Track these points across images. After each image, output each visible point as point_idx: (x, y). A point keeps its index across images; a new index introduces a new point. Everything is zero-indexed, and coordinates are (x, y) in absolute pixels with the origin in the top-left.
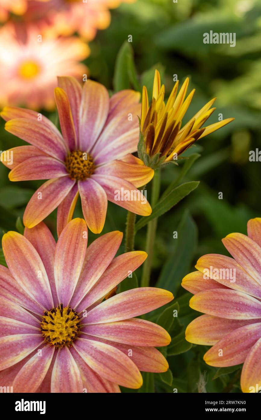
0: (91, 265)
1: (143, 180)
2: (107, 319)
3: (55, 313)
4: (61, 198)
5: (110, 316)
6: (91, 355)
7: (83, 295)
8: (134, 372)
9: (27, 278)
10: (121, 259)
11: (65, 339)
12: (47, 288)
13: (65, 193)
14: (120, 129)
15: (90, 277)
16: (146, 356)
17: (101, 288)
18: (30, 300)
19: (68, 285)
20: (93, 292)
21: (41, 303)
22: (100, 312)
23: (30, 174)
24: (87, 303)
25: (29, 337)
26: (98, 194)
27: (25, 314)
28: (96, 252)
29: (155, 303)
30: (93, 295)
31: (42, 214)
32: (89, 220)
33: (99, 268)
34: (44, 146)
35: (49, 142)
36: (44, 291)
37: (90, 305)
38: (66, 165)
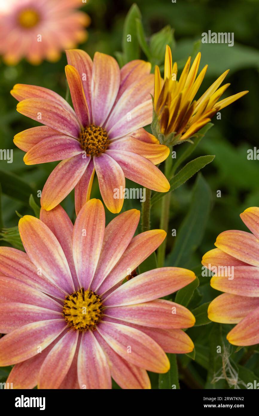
0: (110, 246)
1: (158, 158)
2: (130, 301)
3: (77, 297)
4: (77, 177)
5: (133, 298)
6: (116, 339)
7: (103, 277)
8: (160, 356)
9: (46, 262)
10: (140, 238)
11: (88, 323)
12: (67, 272)
13: (81, 172)
14: (133, 101)
15: (110, 258)
16: (171, 337)
17: (121, 269)
18: (50, 284)
19: (88, 267)
20: (114, 274)
21: (61, 287)
22: (122, 294)
23: (45, 156)
24: (108, 285)
25: (52, 323)
26: (115, 171)
27: (47, 299)
28: (114, 232)
29: (178, 283)
30: (113, 276)
31: (60, 195)
32: (107, 200)
33: (119, 249)
34: (57, 125)
35: (62, 120)
36: (64, 274)
37: (111, 287)
38: (80, 141)
